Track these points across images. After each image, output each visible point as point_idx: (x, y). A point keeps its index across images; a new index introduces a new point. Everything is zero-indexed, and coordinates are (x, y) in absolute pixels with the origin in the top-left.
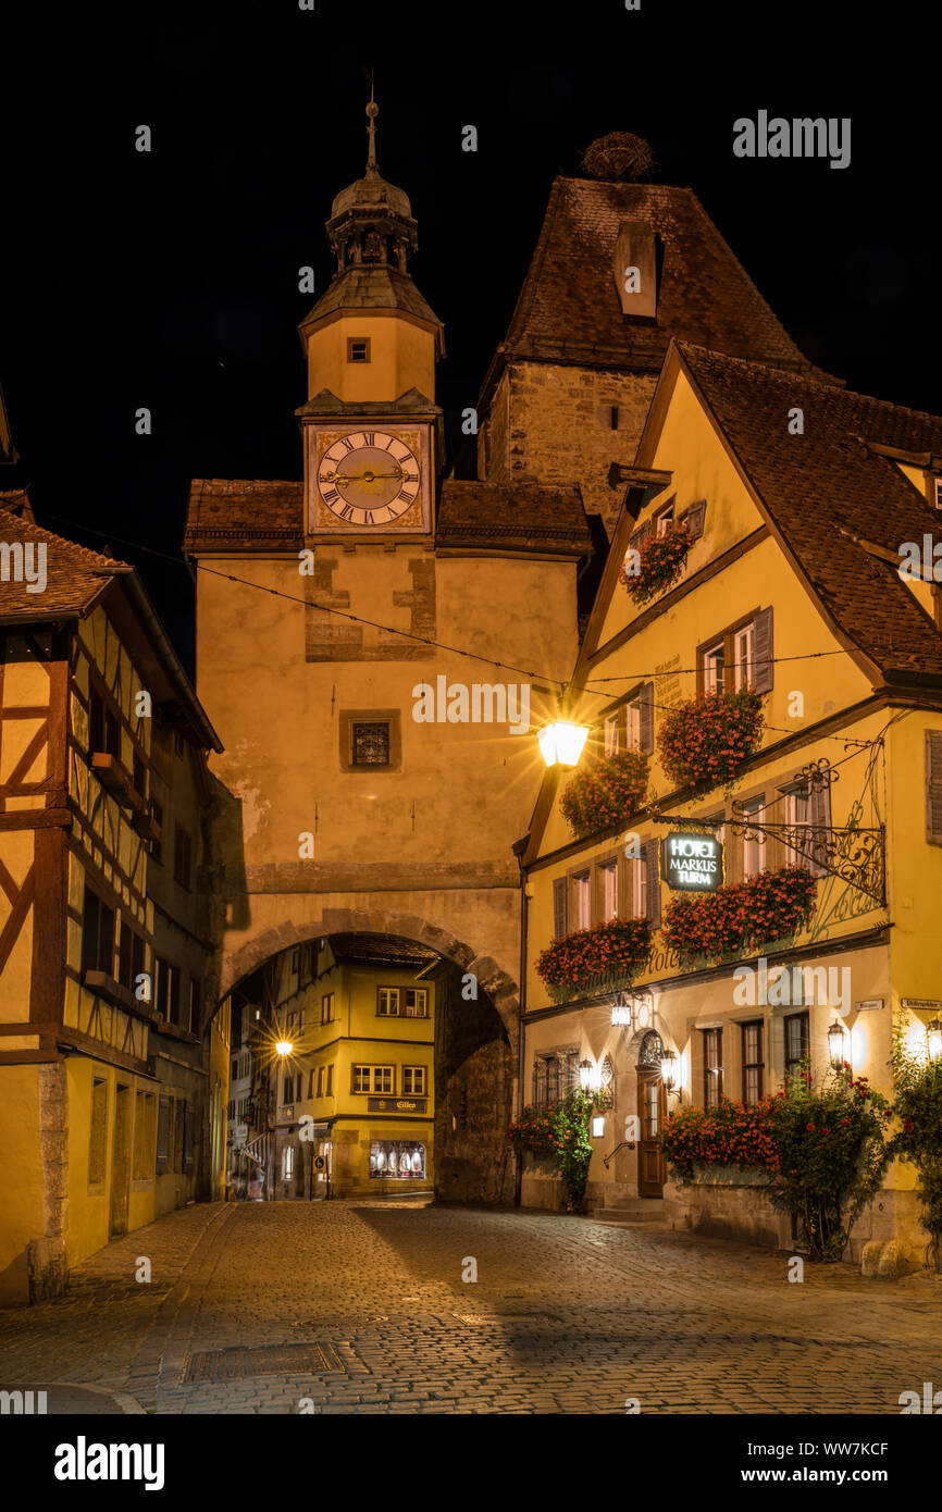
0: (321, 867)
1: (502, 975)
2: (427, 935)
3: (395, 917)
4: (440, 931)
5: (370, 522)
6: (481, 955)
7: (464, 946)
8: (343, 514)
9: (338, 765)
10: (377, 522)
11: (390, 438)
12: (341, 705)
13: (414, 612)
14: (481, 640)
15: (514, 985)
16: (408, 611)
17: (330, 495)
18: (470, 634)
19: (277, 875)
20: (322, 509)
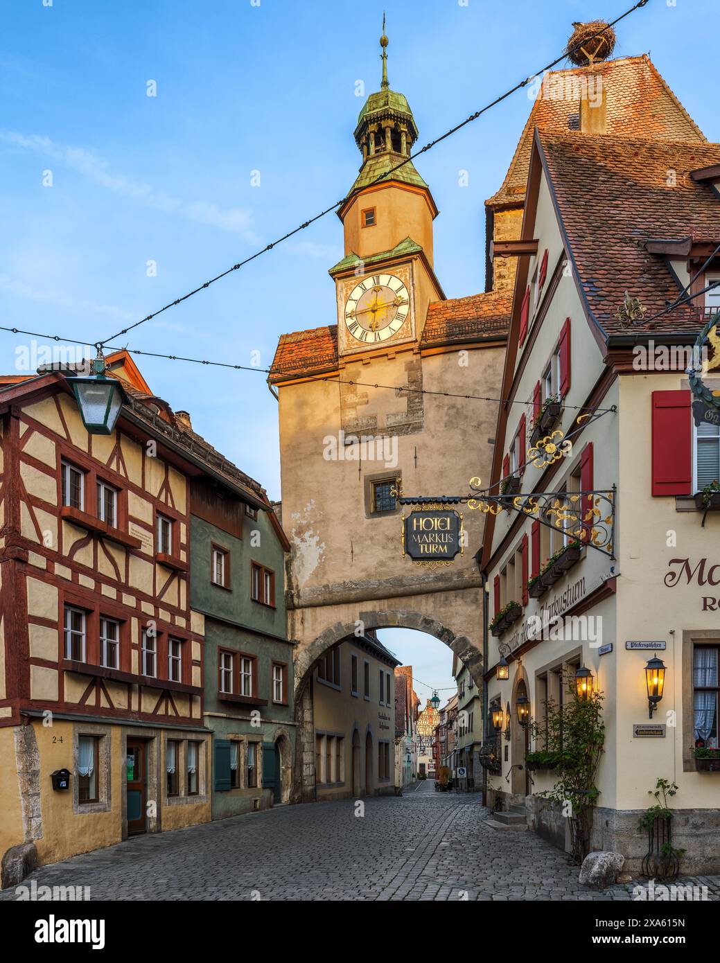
0: (356, 585)
1: (473, 649)
2: (424, 625)
3: (403, 615)
4: (432, 621)
5: (378, 340)
6: (458, 636)
7: (447, 630)
8: (361, 338)
9: (364, 514)
10: (382, 339)
11: (389, 276)
12: (365, 472)
13: (409, 400)
14: (452, 412)
15: (480, 655)
16: (405, 399)
17: (352, 326)
18: (446, 408)
19: (330, 593)
20: (348, 337)
